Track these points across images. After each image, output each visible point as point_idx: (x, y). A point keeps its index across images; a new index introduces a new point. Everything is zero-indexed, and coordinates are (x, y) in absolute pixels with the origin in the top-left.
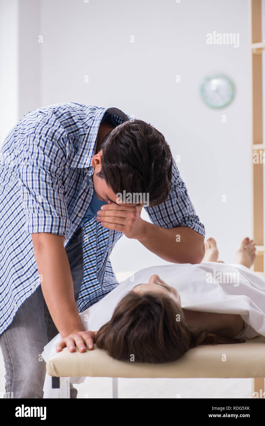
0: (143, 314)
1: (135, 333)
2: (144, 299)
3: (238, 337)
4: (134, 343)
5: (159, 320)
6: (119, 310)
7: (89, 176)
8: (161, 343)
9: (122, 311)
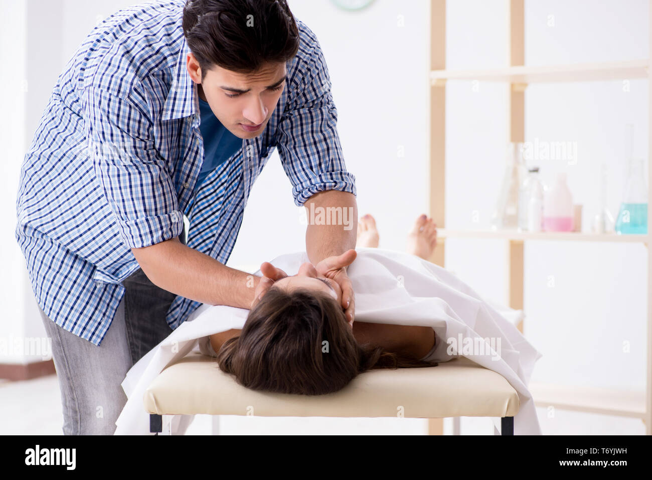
0: (292, 322)
1: (280, 350)
2: (294, 299)
3: (427, 358)
4: (278, 364)
5: (316, 331)
6: (257, 315)
7: (196, 128)
8: (318, 365)
9: (260, 317)
